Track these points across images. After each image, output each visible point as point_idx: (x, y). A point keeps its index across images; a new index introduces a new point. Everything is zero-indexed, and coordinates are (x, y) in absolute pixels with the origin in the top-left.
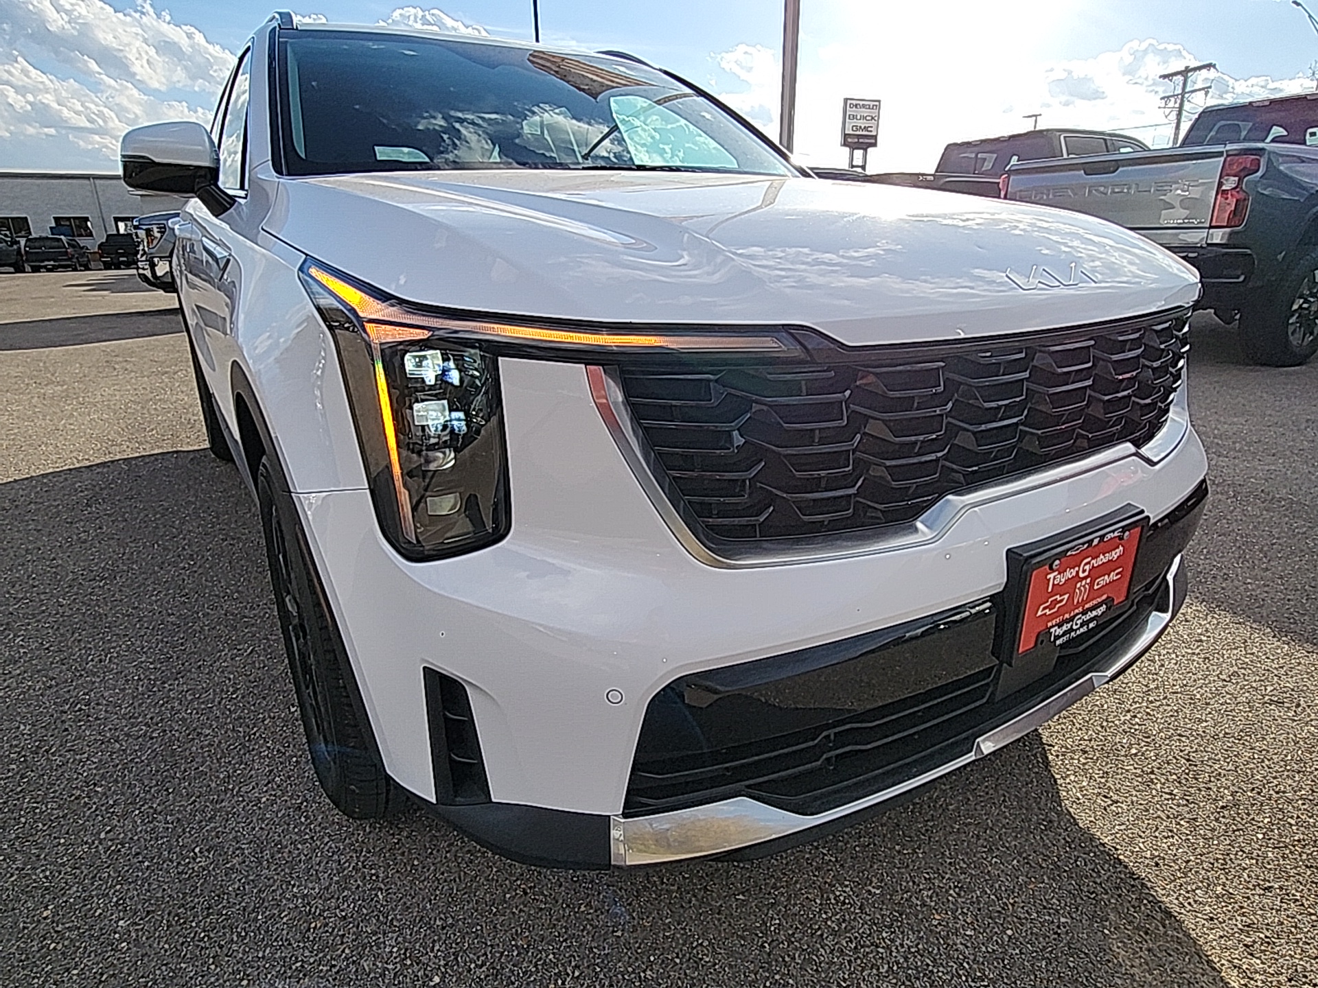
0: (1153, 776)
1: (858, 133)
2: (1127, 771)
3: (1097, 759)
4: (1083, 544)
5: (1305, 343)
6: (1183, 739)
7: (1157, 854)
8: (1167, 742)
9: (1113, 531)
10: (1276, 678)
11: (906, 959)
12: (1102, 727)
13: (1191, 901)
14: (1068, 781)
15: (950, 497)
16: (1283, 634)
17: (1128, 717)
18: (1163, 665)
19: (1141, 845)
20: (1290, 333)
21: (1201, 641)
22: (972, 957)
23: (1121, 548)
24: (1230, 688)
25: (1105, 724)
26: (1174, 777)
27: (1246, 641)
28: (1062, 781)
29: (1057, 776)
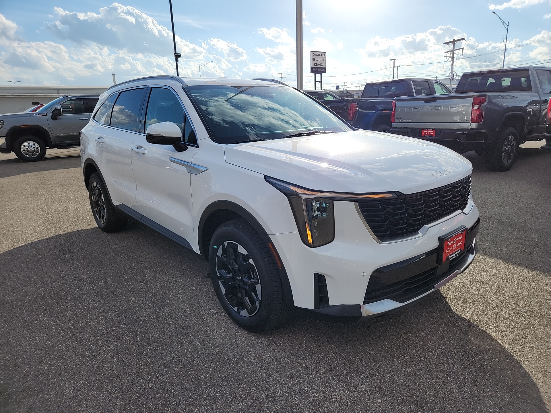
0: (475, 302)
1: (317, 66)
2: (468, 302)
3: (460, 300)
4: (454, 235)
5: (508, 163)
6: (482, 293)
7: (479, 319)
8: (478, 294)
9: (460, 232)
10: (505, 275)
11: (422, 347)
12: (459, 292)
13: (488, 328)
14: (453, 306)
15: (425, 225)
16: (507, 263)
17: (466, 289)
18: (473, 274)
19: (474, 318)
20: (503, 159)
21: (483, 267)
22: (438, 345)
23: (462, 236)
24: (493, 279)
25: (460, 291)
26: (481, 302)
27: (496, 266)
28: (451, 306)
29: (450, 305)
